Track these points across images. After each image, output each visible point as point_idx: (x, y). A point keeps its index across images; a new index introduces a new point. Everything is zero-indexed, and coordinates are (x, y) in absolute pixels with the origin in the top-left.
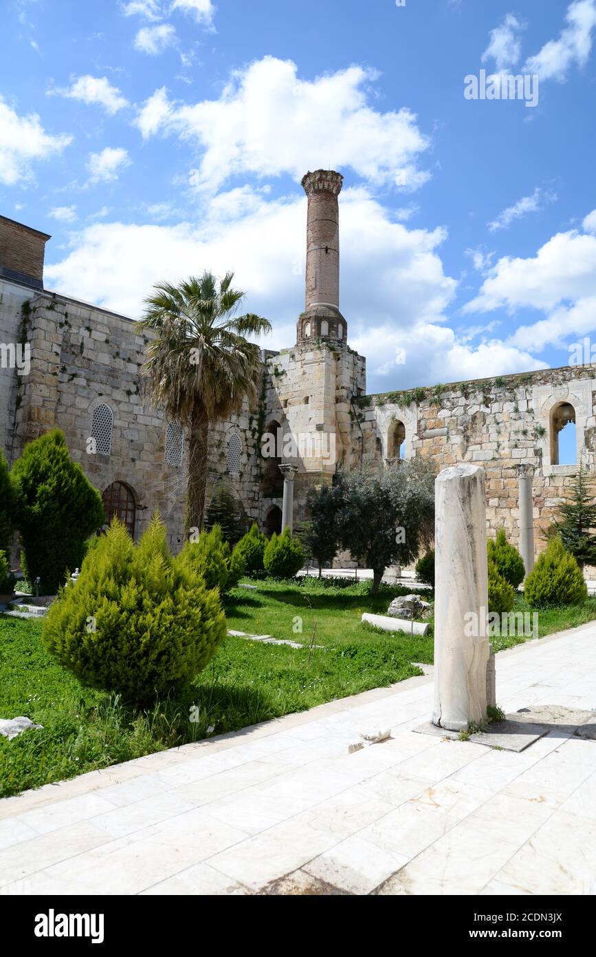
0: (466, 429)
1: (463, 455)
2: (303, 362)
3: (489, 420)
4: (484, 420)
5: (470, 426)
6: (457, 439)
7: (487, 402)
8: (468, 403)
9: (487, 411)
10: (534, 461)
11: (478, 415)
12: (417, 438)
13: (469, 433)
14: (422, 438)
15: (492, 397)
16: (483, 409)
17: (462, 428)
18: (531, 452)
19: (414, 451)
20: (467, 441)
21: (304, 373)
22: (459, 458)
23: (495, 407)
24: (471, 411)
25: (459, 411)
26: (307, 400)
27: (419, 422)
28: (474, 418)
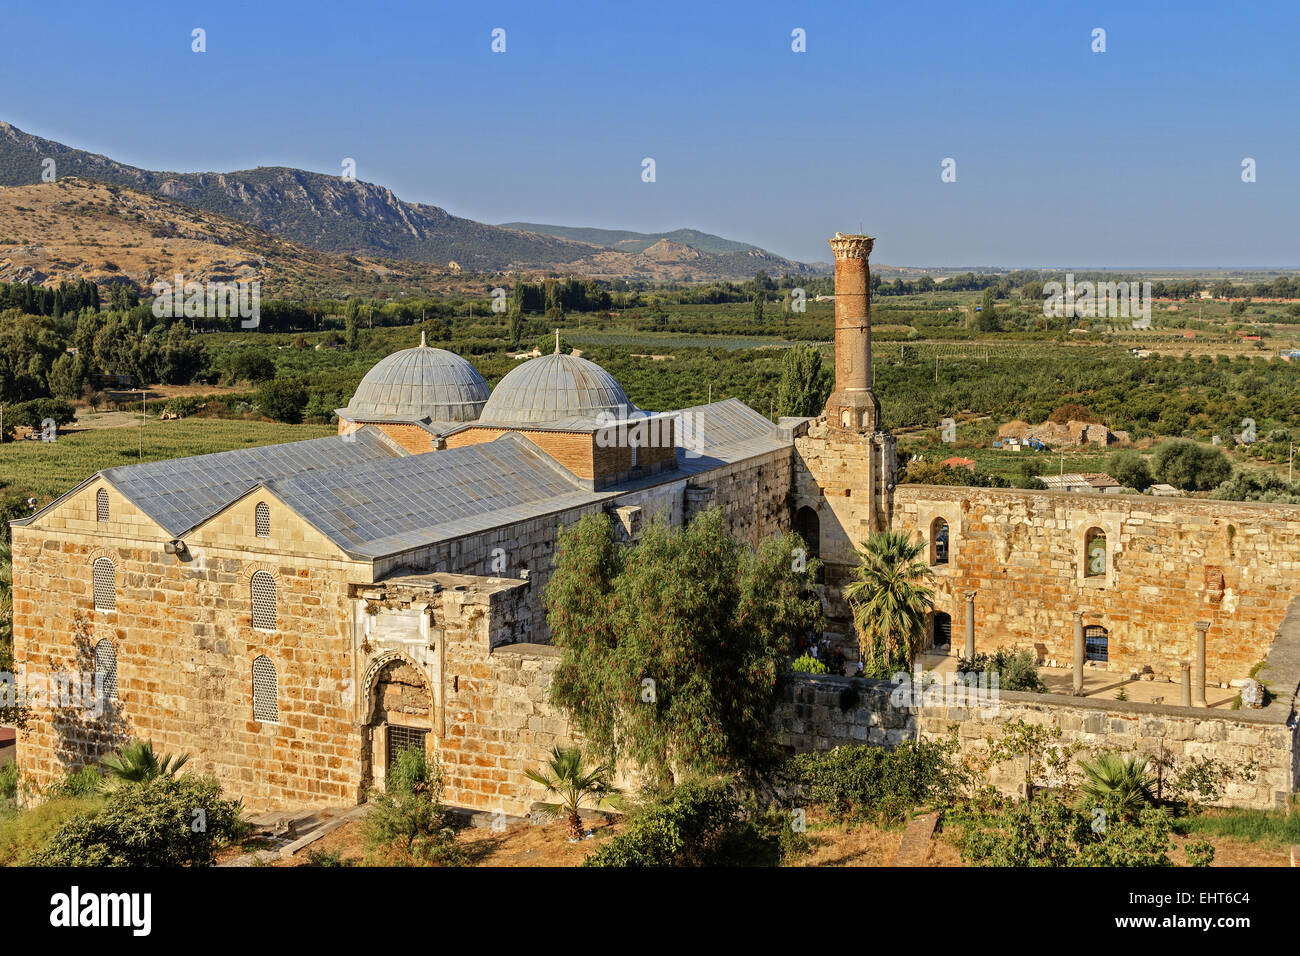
0: (1009, 537)
1: (1007, 559)
2: (843, 453)
3: (1031, 531)
4: (1026, 531)
5: (1013, 534)
6: (1001, 545)
7: (1030, 515)
8: (1011, 512)
9: (1030, 523)
10: (1070, 573)
11: (1021, 526)
12: (961, 537)
13: (1012, 540)
14: (965, 538)
15: (1034, 512)
16: (1026, 520)
17: (1006, 535)
18: (1068, 565)
19: (958, 549)
20: (1011, 547)
21: (844, 465)
22: (1003, 561)
23: (1037, 521)
24: (1015, 522)
25: (1003, 519)
26: (848, 493)
27: (962, 523)
28: (1017, 528)
